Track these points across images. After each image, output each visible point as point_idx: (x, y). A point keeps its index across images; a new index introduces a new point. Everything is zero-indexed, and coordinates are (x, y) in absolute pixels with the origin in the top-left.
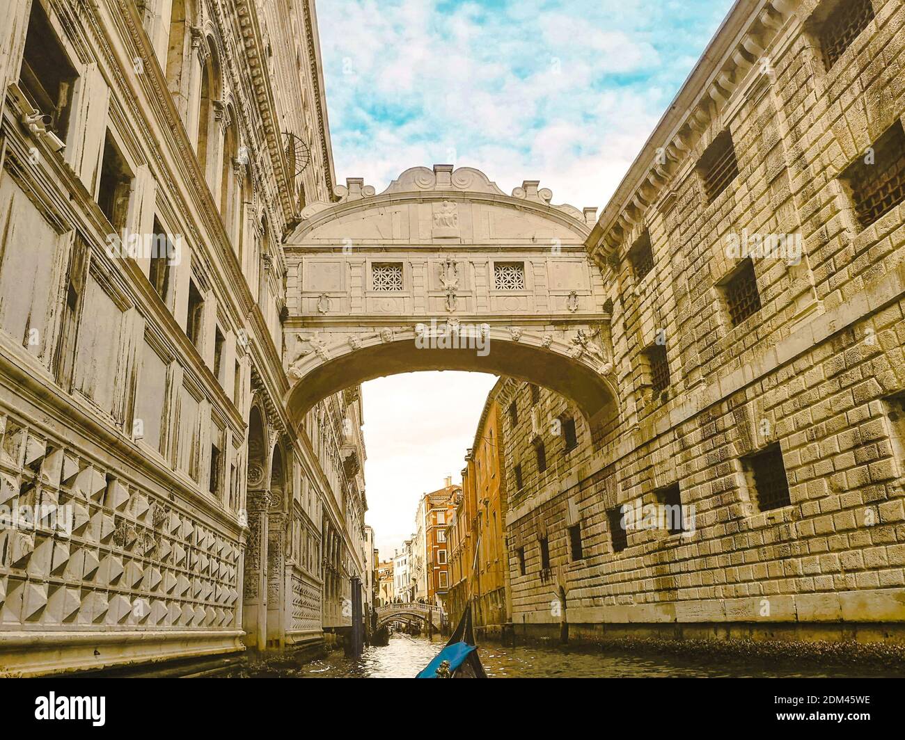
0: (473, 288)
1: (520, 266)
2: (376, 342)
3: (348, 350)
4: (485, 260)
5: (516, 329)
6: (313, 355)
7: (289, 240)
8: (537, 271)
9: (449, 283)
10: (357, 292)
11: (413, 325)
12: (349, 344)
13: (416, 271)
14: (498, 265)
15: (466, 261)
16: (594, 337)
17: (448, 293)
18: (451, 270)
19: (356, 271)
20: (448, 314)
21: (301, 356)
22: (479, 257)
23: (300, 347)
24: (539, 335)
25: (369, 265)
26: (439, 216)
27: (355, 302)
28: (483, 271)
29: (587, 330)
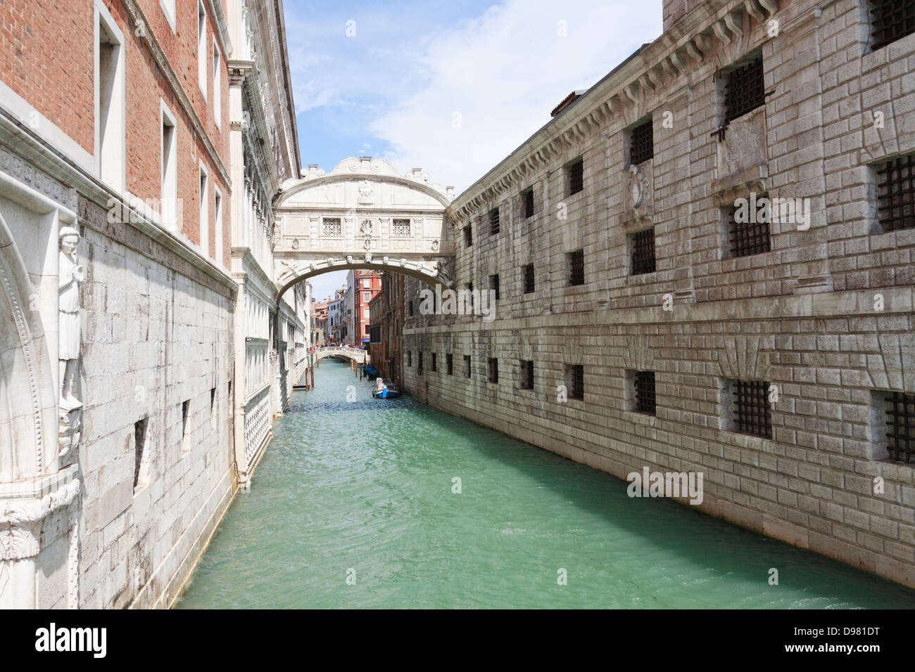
0: (380, 235)
1: (407, 222)
2: (326, 266)
3: (309, 271)
4: (387, 218)
5: (403, 260)
6: (291, 273)
7: (275, 204)
8: (417, 225)
9: (367, 231)
10: (314, 236)
11: (346, 258)
12: (310, 267)
13: (349, 224)
14: (395, 222)
15: (377, 218)
16: (446, 265)
17: (366, 238)
18: (368, 224)
19: (314, 223)
20: (365, 251)
21: (284, 274)
22: (385, 217)
23: (284, 269)
24: (416, 263)
25: (322, 220)
26: (362, 190)
27: (314, 242)
28: (386, 224)
29: (443, 261)
